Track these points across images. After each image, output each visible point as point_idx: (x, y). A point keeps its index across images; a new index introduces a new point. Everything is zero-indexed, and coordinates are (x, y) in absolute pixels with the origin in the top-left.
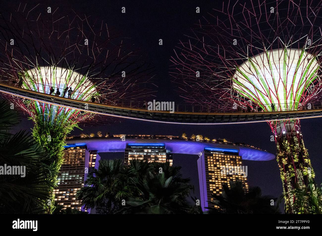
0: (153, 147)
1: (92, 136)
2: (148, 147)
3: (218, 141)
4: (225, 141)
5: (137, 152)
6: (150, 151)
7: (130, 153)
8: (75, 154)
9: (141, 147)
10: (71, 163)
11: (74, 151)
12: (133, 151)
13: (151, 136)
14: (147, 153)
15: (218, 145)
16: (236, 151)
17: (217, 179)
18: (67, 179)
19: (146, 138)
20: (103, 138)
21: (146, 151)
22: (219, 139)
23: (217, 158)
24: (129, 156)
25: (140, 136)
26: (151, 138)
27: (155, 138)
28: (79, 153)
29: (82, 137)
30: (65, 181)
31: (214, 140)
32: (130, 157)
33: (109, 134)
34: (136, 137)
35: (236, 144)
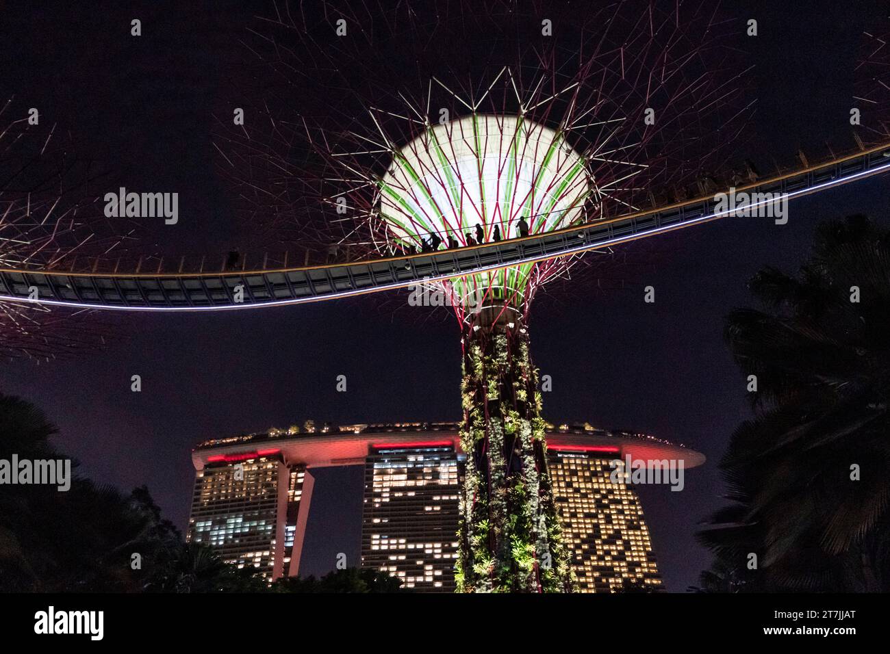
0: (428, 450)
1: (292, 431)
2: (418, 450)
3: (572, 428)
4: (588, 428)
5: (392, 461)
6: (421, 458)
7: (376, 466)
8: (257, 473)
9: (402, 451)
10: (248, 493)
11: (255, 468)
12: (384, 461)
13: (422, 425)
14: (416, 463)
15: (570, 437)
16: (615, 450)
17: (574, 515)
18: (238, 531)
19: (411, 430)
20: (318, 435)
21: (412, 459)
22: (577, 424)
23: (573, 467)
24: (375, 472)
25: (398, 425)
26: (423, 430)
27: (430, 428)
28: (266, 472)
29: (272, 434)
30: (235, 536)
31: (564, 427)
32: (377, 474)
33: (329, 424)
34: (389, 428)
35: (613, 432)
